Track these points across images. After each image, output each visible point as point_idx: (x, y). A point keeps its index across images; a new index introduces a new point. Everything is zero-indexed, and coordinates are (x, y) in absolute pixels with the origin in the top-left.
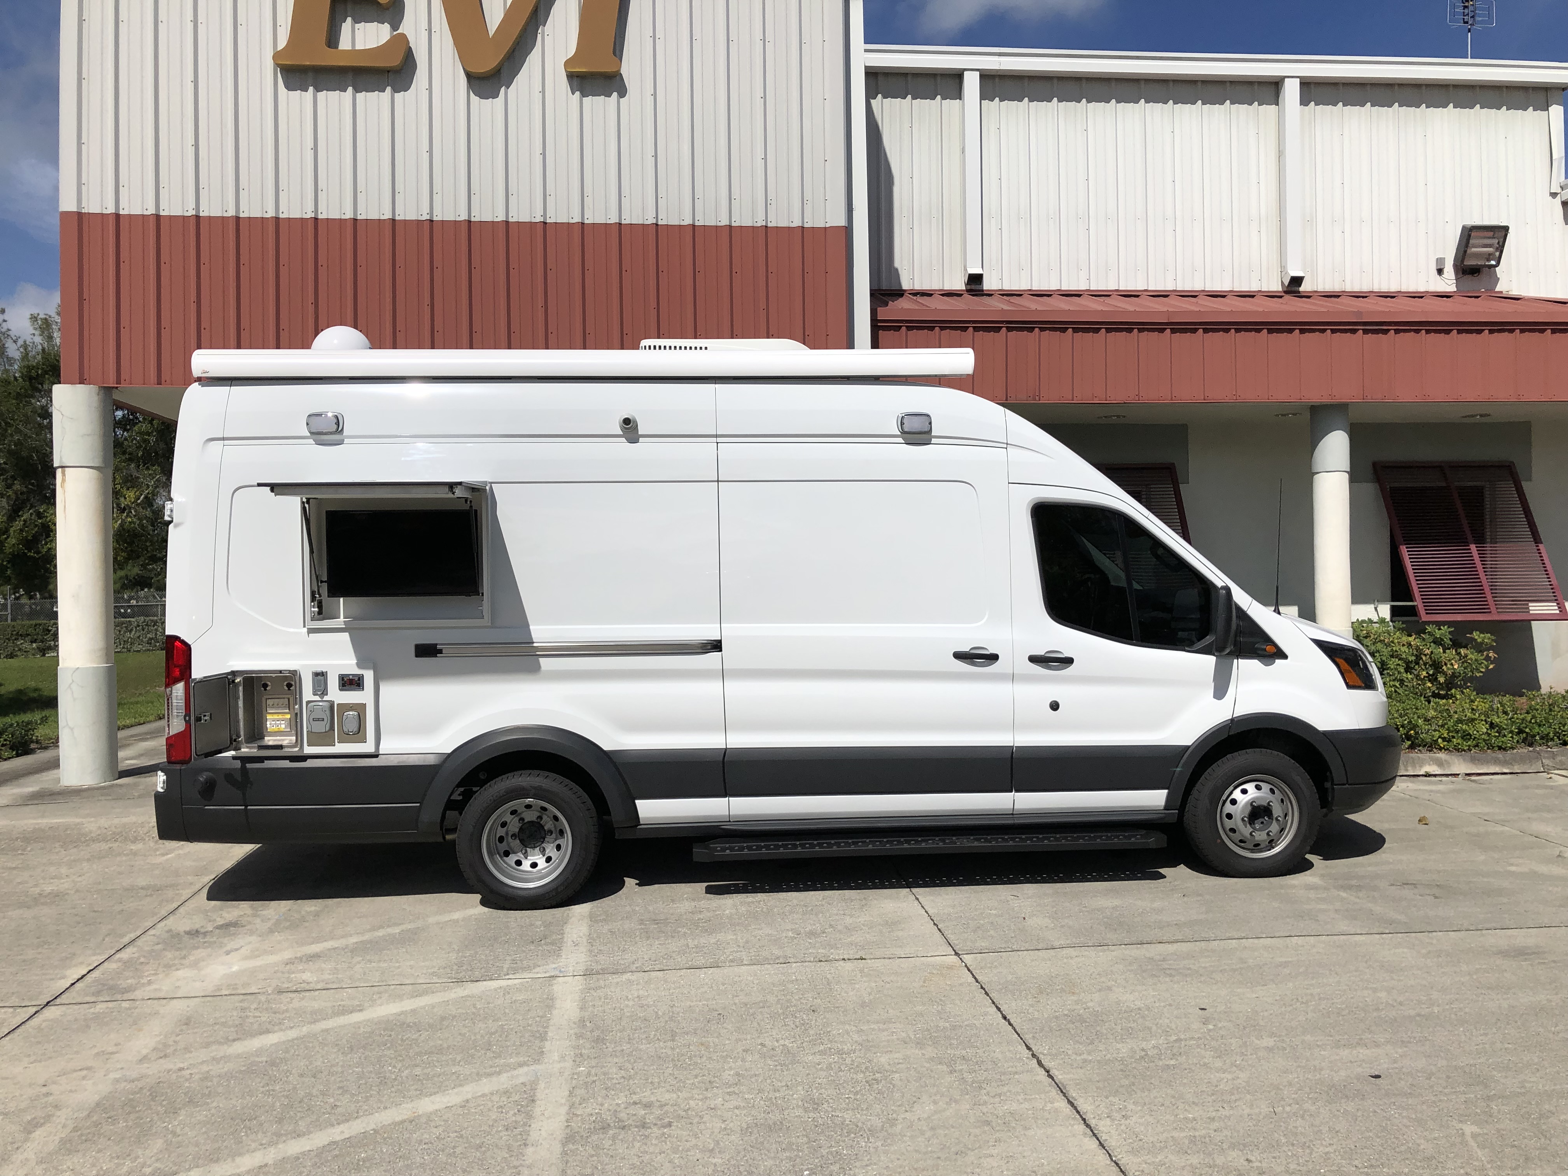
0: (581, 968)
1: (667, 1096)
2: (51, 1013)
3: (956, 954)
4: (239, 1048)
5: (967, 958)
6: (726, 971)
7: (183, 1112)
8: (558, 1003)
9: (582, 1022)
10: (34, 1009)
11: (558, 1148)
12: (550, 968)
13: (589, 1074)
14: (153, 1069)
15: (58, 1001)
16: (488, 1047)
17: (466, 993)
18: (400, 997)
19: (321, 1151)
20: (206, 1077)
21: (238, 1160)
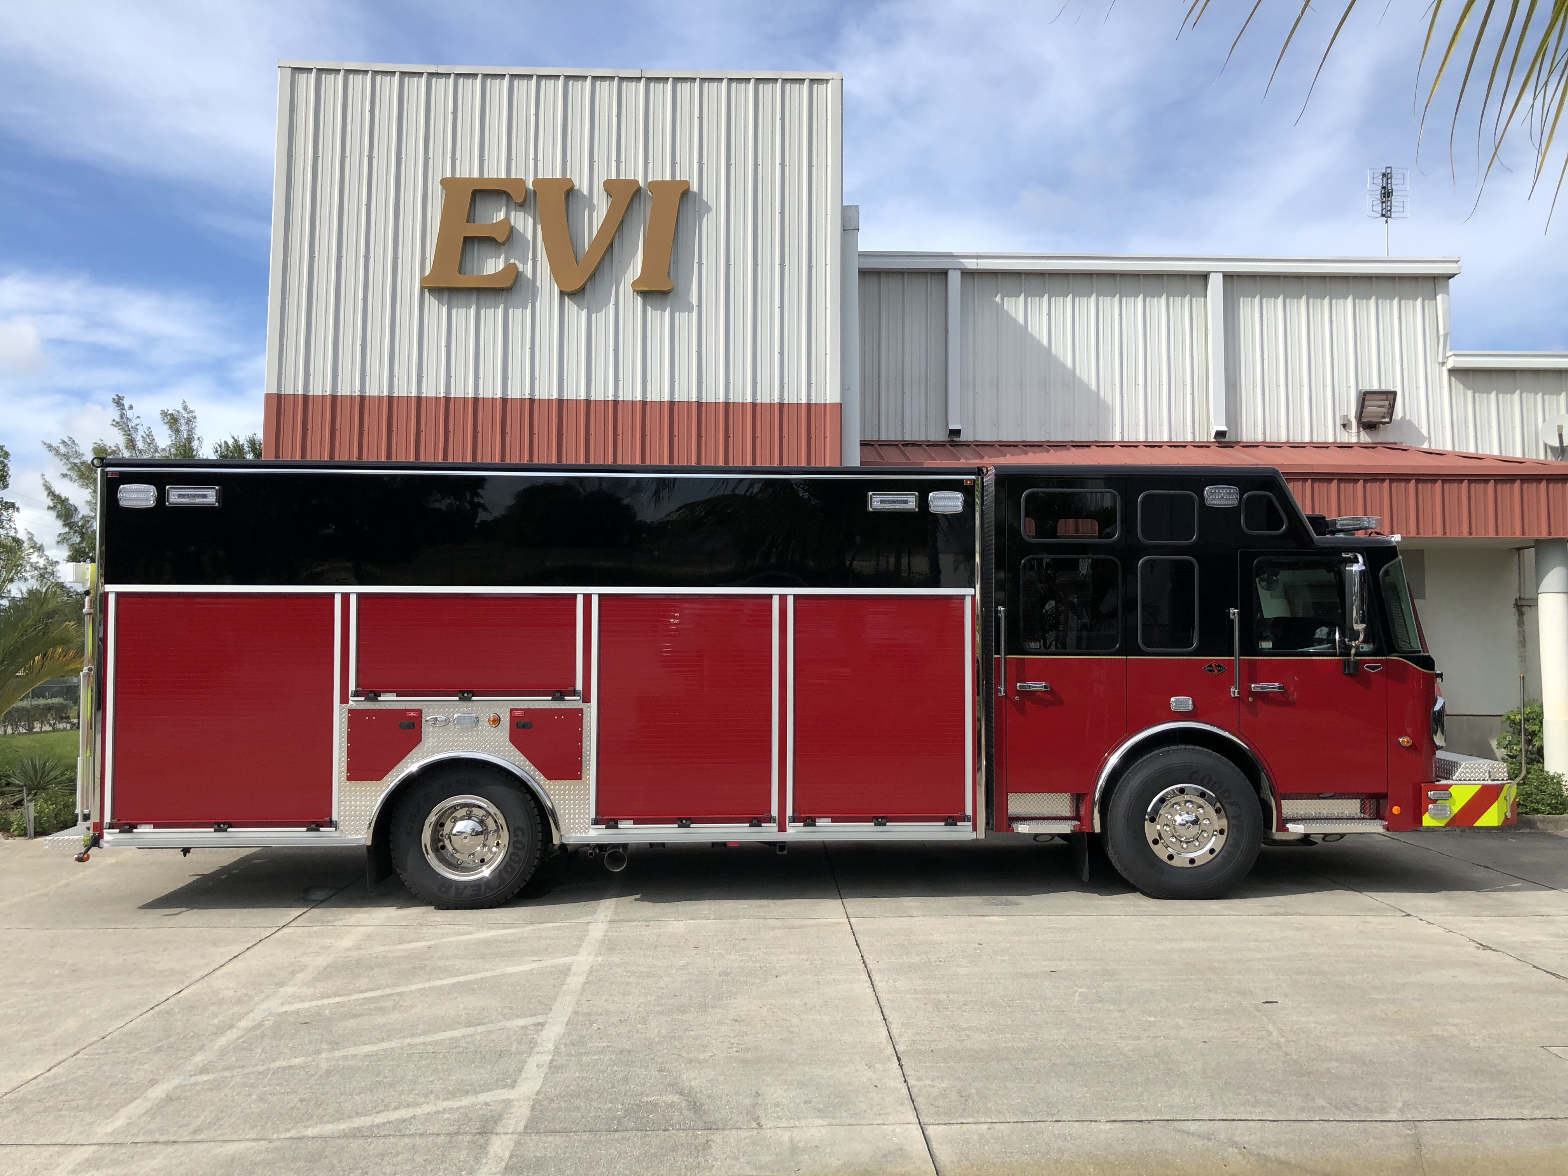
0: (609, 919)
1: (645, 969)
2: (285, 930)
3: (848, 918)
4: (401, 947)
5: (852, 920)
6: (698, 921)
7: (376, 970)
8: (590, 933)
9: (603, 941)
10: (277, 929)
11: (580, 986)
12: (589, 919)
13: (603, 960)
14: (355, 954)
15: (289, 925)
16: (547, 950)
17: (535, 928)
18: (496, 929)
19: (453, 985)
20: (385, 957)
21: (409, 986)
